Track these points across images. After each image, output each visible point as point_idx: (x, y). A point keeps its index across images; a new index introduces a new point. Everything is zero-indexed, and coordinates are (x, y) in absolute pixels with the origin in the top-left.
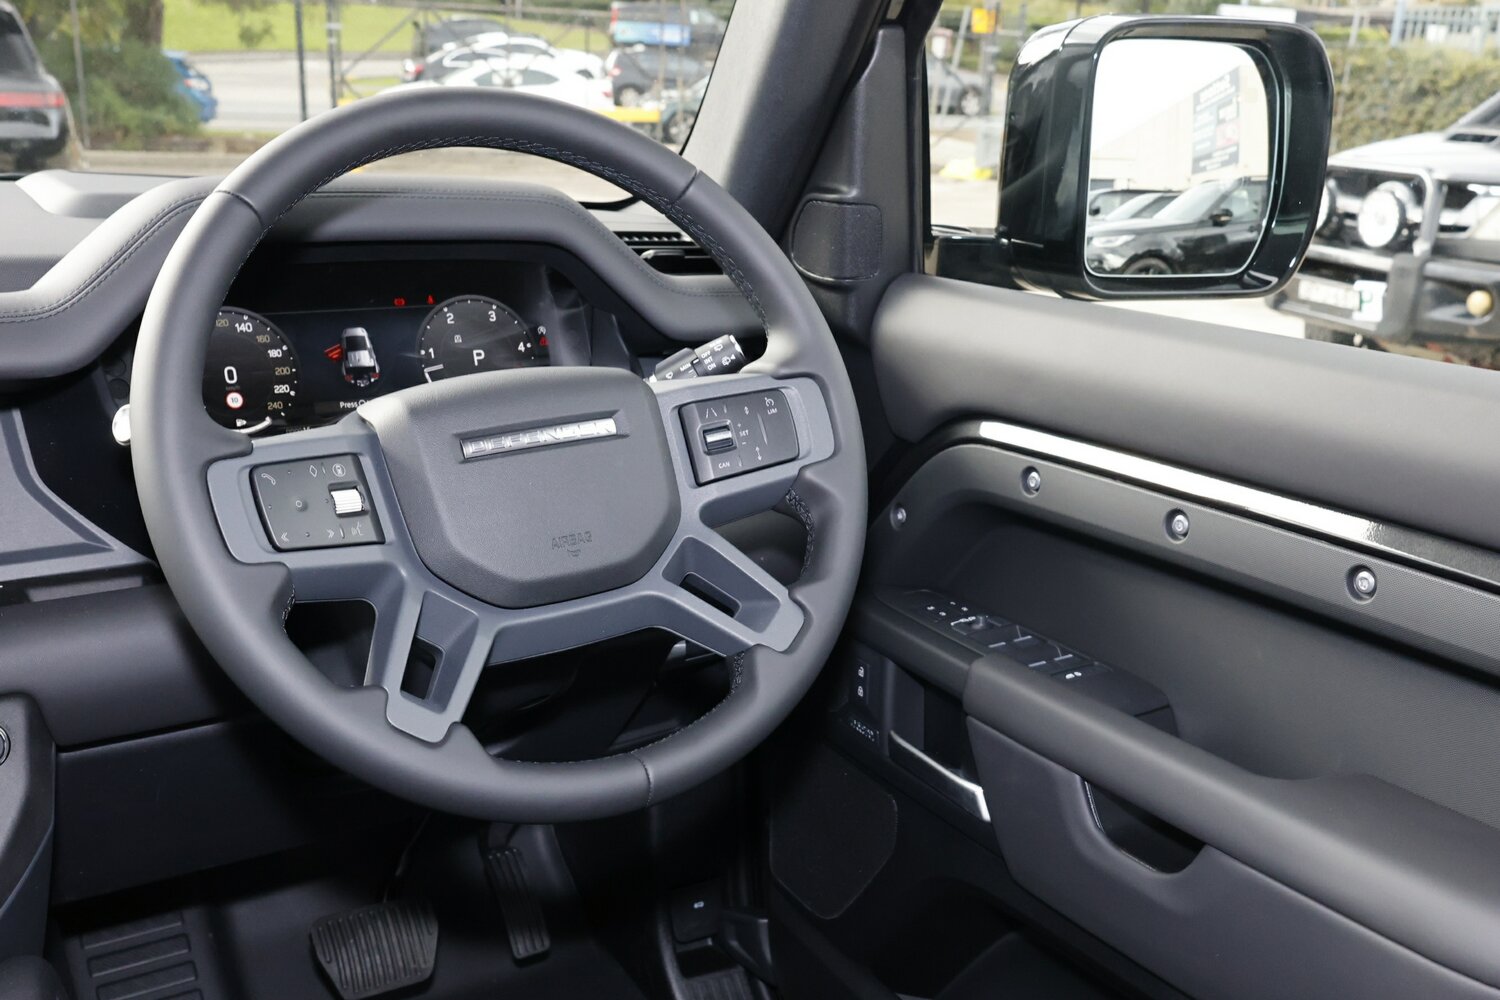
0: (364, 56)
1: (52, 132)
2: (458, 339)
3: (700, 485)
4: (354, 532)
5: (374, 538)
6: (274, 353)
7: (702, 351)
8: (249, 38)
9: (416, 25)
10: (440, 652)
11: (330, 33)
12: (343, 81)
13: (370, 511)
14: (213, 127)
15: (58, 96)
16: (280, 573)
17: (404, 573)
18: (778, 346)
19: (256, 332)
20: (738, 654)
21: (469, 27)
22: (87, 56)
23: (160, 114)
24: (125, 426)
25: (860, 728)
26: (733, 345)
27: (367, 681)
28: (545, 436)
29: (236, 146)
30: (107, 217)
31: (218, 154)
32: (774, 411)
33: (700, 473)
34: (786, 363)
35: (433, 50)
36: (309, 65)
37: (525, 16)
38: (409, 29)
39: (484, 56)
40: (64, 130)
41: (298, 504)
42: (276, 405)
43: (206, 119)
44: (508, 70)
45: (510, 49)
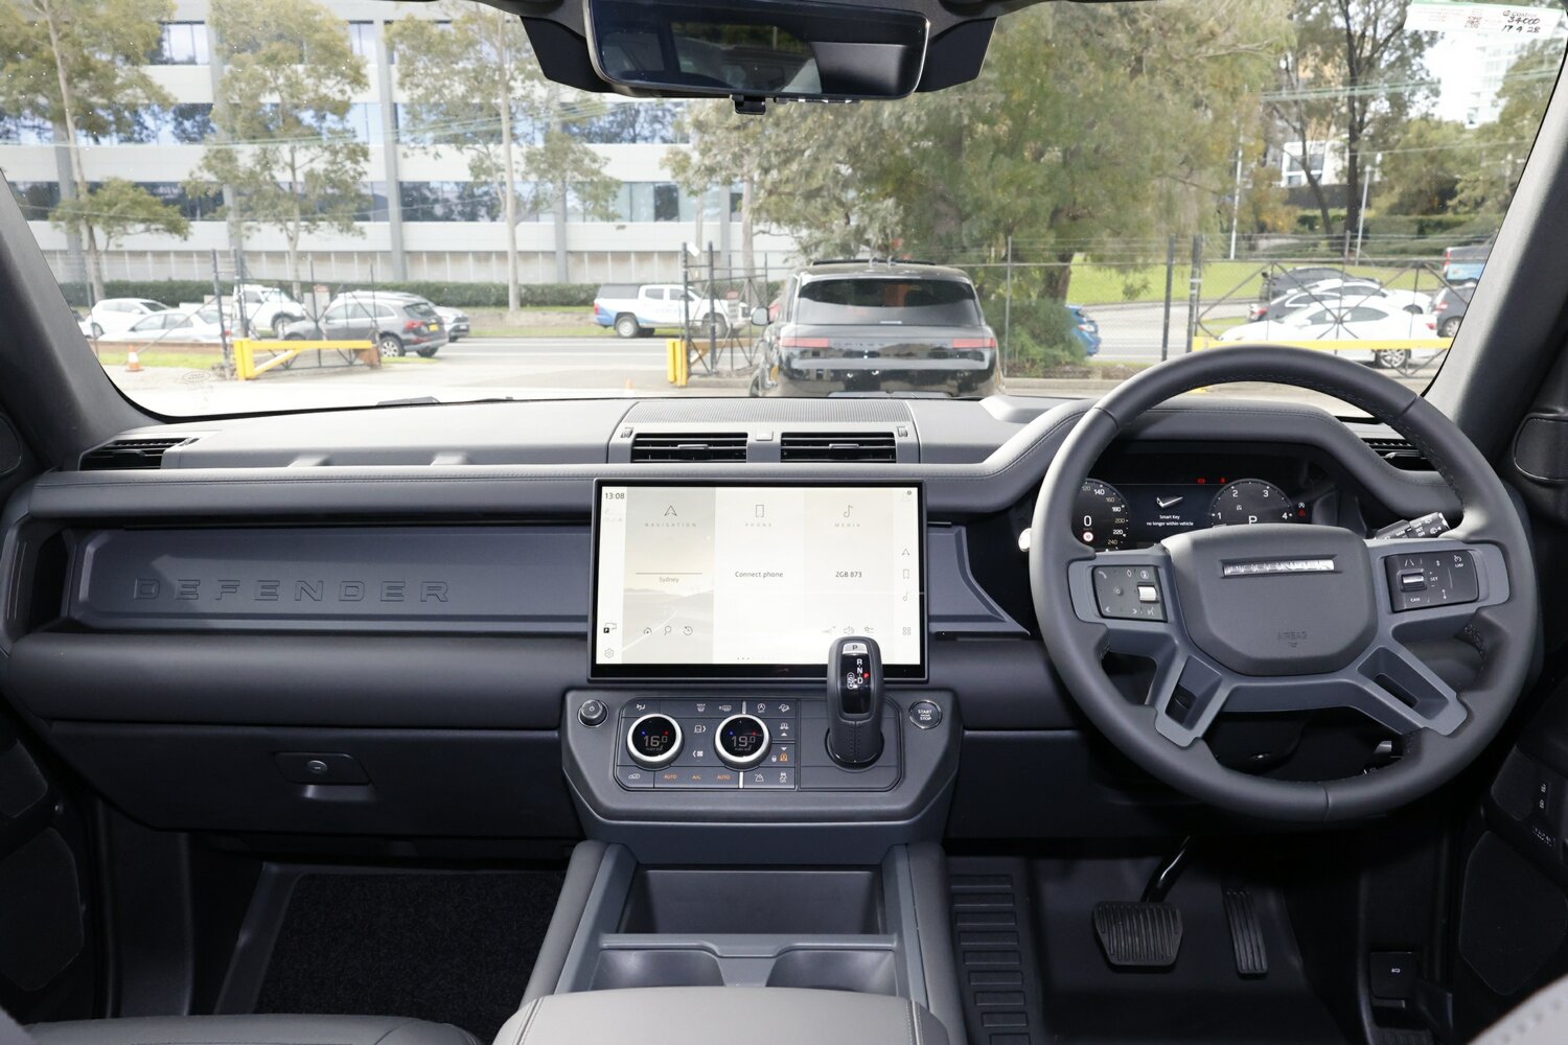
0: (1219, 302)
1: (985, 365)
2: (1239, 508)
3: (1394, 612)
4: (1149, 612)
5: (1161, 618)
6: (1116, 509)
7: (1416, 523)
8: (1131, 293)
9: (1265, 275)
10: (1194, 697)
11: (1192, 286)
12: (1199, 322)
13: (1160, 601)
14: (1094, 359)
15: (992, 339)
16: (1103, 631)
17: (1176, 642)
18: (1471, 520)
19: (1106, 495)
20: (1411, 733)
21: (1311, 274)
22: (1013, 310)
23: (1058, 351)
24: (1028, 540)
25: (1541, 836)
26: (1440, 520)
27: (1147, 702)
28: (1281, 567)
29: (1109, 373)
30: (1028, 422)
31: (1096, 380)
32: (1461, 565)
33: (1395, 604)
34: (1474, 533)
35: (1276, 295)
36: (1173, 310)
37: (1362, 263)
38: (1260, 276)
39: (1319, 299)
40: (992, 363)
41: (1118, 591)
42: (1113, 542)
43: (1091, 354)
44: (1340, 308)
45: (1343, 291)
